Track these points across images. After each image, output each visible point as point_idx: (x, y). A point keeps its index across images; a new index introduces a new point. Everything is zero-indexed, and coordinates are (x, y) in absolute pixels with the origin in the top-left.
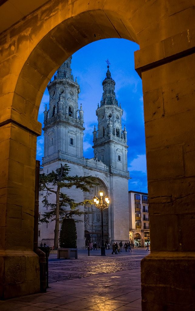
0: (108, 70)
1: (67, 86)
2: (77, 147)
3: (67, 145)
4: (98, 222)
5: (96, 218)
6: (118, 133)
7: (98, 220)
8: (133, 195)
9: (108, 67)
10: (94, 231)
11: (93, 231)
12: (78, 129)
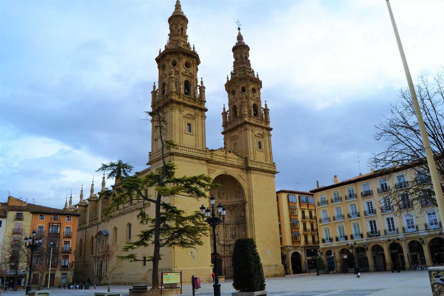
0: (239, 32)
1: (181, 56)
2: (197, 134)
3: (182, 133)
4: (232, 239)
5: (230, 233)
6: (256, 112)
7: (233, 235)
8: (284, 196)
9: (239, 29)
10: (228, 252)
11: (226, 252)
12: (197, 111)
